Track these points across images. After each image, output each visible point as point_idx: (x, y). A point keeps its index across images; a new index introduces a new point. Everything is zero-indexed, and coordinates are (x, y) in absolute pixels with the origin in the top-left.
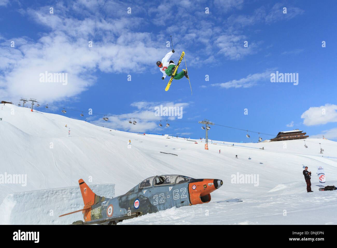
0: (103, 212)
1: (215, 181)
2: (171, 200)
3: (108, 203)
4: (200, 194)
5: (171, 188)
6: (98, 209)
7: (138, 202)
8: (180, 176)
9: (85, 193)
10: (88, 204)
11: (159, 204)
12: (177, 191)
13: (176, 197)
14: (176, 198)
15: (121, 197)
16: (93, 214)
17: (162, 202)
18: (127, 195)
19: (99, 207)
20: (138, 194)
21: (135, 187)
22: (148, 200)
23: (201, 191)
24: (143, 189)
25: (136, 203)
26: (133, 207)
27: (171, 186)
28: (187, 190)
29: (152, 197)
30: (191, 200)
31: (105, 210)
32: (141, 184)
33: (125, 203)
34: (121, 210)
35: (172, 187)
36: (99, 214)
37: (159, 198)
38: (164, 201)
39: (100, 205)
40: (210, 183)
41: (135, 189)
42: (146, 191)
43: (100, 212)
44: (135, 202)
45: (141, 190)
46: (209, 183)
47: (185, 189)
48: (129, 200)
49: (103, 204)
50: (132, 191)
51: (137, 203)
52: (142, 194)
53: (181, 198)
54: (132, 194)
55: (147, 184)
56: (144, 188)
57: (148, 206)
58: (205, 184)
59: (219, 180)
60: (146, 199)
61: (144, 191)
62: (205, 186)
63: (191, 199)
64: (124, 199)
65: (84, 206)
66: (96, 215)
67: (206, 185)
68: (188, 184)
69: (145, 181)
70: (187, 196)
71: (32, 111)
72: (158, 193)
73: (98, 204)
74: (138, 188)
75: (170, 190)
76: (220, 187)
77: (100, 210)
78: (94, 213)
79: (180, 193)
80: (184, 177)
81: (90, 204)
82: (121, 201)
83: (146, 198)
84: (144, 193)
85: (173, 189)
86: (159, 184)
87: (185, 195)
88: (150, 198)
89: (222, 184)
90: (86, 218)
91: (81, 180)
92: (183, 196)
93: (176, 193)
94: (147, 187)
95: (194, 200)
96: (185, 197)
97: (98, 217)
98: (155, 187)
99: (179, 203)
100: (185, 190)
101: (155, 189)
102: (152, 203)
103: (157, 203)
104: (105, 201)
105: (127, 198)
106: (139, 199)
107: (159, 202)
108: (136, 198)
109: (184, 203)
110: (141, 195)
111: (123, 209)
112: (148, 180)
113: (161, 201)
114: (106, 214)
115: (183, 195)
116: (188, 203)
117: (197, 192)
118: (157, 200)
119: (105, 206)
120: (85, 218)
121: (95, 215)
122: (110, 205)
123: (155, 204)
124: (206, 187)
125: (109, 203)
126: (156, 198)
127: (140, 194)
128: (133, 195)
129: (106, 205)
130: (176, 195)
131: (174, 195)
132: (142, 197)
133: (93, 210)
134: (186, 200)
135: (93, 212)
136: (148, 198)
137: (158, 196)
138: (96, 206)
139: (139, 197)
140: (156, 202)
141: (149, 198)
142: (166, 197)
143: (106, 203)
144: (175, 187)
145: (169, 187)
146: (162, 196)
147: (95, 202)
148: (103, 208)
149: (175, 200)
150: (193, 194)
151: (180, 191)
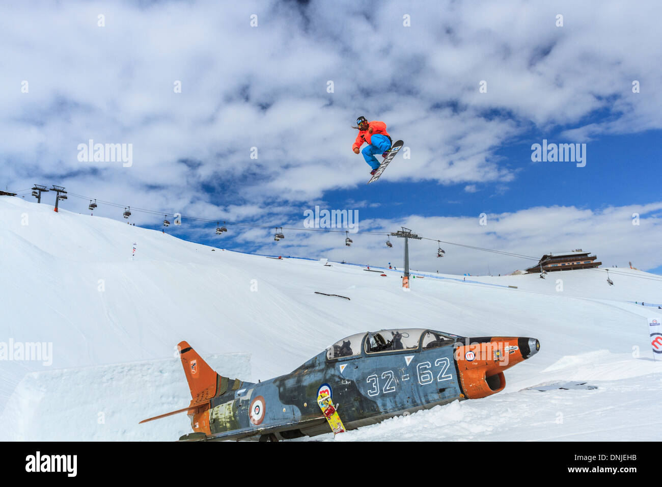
0: (239, 413)
1: (523, 342)
2: (413, 386)
3: (250, 393)
4: (484, 372)
5: (411, 360)
6: (228, 407)
7: (327, 391)
8: (428, 332)
9: (194, 371)
10: (201, 396)
11: (383, 396)
12: (427, 364)
13: (424, 378)
14: (426, 382)
16: (214, 416)
17: (389, 390)
19: (229, 403)
20: (326, 373)
21: (316, 358)
22: (353, 387)
23: (487, 364)
24: (337, 361)
27: (408, 353)
28: (453, 362)
29: (364, 379)
30: (463, 385)
31: (245, 409)
33: (296, 394)
34: (284, 409)
35: (412, 357)
36: (230, 418)
37: (382, 382)
38: (393, 389)
39: (231, 397)
41: (317, 362)
42: (345, 365)
43: (232, 413)
44: (321, 390)
45: (331, 364)
47: (446, 360)
48: (304, 387)
49: (239, 395)
50: (310, 366)
52: (337, 373)
53: (439, 381)
54: (310, 372)
55: (344, 350)
56: (340, 360)
57: (352, 400)
59: (533, 339)
60: (347, 383)
61: (341, 366)
63: (463, 383)
64: (290, 383)
65: (192, 399)
66: (224, 420)
68: (454, 348)
69: (341, 344)
70: (451, 377)
72: (379, 371)
73: (226, 395)
74: (325, 360)
75: (408, 363)
76: (533, 354)
77: (231, 409)
78: (216, 414)
79: (435, 371)
80: (437, 335)
81: (205, 396)
82: (285, 389)
83: (348, 381)
84: (342, 371)
85: (415, 361)
86: (377, 351)
87: (447, 374)
88: (357, 380)
89: (537, 349)
90: (198, 426)
91: (183, 344)
92: (443, 376)
93: (425, 369)
95: (471, 386)
96: (447, 378)
97: (228, 425)
98: (369, 356)
99: (432, 393)
100: (447, 363)
101: (369, 361)
102: (362, 392)
103: (375, 393)
104: (241, 388)
105: (299, 381)
106: (329, 384)
107: (381, 390)
108: (322, 381)
109: (447, 393)
110: (333, 376)
111: (290, 407)
112: (346, 341)
113: (387, 388)
114: (248, 416)
115: (441, 375)
116: (456, 392)
117: (477, 368)
118: (376, 385)
119: (244, 399)
120: (194, 427)
121: (220, 420)
122: (255, 397)
123: (371, 394)
125: (254, 394)
126: (373, 381)
127: (333, 373)
128: (312, 376)
129: (248, 397)
130: (424, 374)
131: (420, 375)
132: (337, 379)
133: (216, 408)
134: (452, 385)
135: (214, 414)
136: (352, 382)
137: (380, 377)
138: (222, 400)
139: (330, 378)
140: (374, 389)
141: (355, 381)
142: (400, 378)
143: (245, 393)
144: (421, 355)
145: (403, 357)
146: (389, 376)
147: (218, 391)
148: (241, 404)
149: (422, 386)
150: (467, 371)
151: (433, 365)
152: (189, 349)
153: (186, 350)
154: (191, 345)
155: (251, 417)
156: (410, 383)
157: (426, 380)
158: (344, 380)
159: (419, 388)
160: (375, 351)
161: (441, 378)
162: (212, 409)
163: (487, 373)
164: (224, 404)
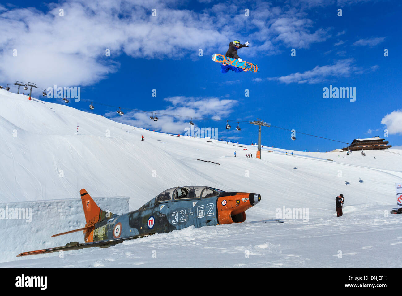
0: (108, 232)
1: (251, 196)
2: (194, 219)
3: (115, 220)
5: (195, 204)
6: (103, 228)
7: (152, 220)
8: (207, 188)
9: (88, 207)
10: (91, 222)
11: (179, 224)
12: (203, 207)
15: (132, 214)
17: (183, 220)
18: (140, 211)
19: (104, 226)
20: (153, 210)
21: (150, 201)
22: (165, 219)
23: (232, 208)
24: (160, 203)
25: (150, 222)
26: (147, 226)
27: (195, 200)
28: (215, 206)
29: (171, 214)
30: (219, 219)
31: (112, 230)
32: (159, 196)
33: (137, 221)
34: (131, 230)
35: (196, 202)
36: (104, 235)
37: (180, 216)
39: (105, 223)
40: (245, 198)
41: (151, 203)
42: (163, 206)
43: (105, 232)
44: (149, 220)
45: (157, 205)
46: (243, 198)
47: (212, 204)
48: (142, 218)
49: (109, 222)
50: (146, 206)
51: (151, 221)
52: (159, 210)
53: (207, 216)
54: (146, 209)
55: (166, 197)
57: (164, 225)
58: (238, 198)
59: (257, 194)
60: (163, 216)
61: (161, 206)
62: (238, 202)
63: (219, 217)
64: (135, 216)
65: (86, 224)
66: (100, 236)
67: (239, 200)
68: (217, 198)
69: (164, 193)
70: (214, 214)
71: (30, 99)
72: (179, 210)
73: (103, 222)
74: (154, 202)
75: (194, 206)
76: (257, 203)
77: (105, 230)
78: (97, 233)
79: (206, 210)
80: (213, 189)
81: (93, 222)
82: (132, 219)
83: (163, 215)
84: (161, 209)
85: (197, 205)
86: (180, 198)
87: (211, 212)
88: (168, 214)
89: (259, 200)
90: (87, 240)
91: (84, 190)
93: (201, 209)
95: (223, 219)
96: (211, 215)
97: (102, 239)
98: (176, 201)
99: (203, 223)
100: (212, 206)
101: (175, 203)
102: (170, 221)
103: (175, 222)
104: (111, 218)
105: (140, 214)
106: (154, 216)
107: (179, 221)
108: (151, 214)
109: (210, 223)
110: (157, 212)
111: (134, 229)
112: (168, 192)
113: (182, 220)
114: (112, 234)
115: (209, 213)
116: (215, 223)
117: (227, 209)
118: (176, 217)
119: (112, 224)
121: (98, 236)
122: (117, 223)
123: (174, 223)
124: (239, 203)
125: (117, 221)
126: (175, 215)
127: (157, 210)
128: (147, 211)
129: (113, 223)
131: (199, 213)
132: (158, 214)
133: (97, 229)
134: (213, 219)
135: (96, 232)
136: (165, 215)
137: (179, 213)
138: (101, 224)
139: (155, 213)
140: (175, 220)
141: (167, 215)
142: (188, 214)
143: (113, 221)
144: (201, 201)
145: (192, 202)
146: (183, 213)
147: (100, 219)
148: (109, 227)
149: (199, 219)
150: (222, 211)
151: (205, 207)
152: (86, 193)
153: (84, 194)
155: (114, 234)
156: (193, 217)
157: (201, 215)
158: (162, 214)
159: (197, 219)
160: (179, 198)
161: (208, 215)
162: (95, 230)
163: (232, 213)
164: (102, 227)
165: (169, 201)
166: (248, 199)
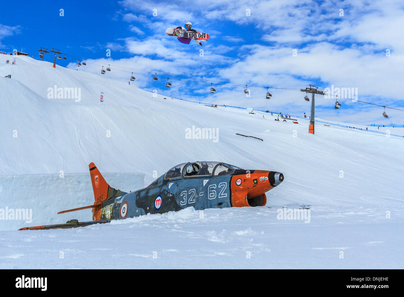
0: (115, 212)
1: (271, 175)
2: (205, 200)
3: (122, 199)
4: (247, 194)
5: (206, 182)
7: (160, 200)
8: (221, 164)
10: (99, 199)
11: (188, 205)
12: (215, 186)
13: (212, 195)
14: (212, 198)
15: (139, 192)
16: (103, 213)
17: (192, 202)
18: (148, 190)
19: (111, 205)
20: (161, 188)
21: (159, 178)
22: (173, 198)
23: (248, 188)
24: (169, 181)
25: (158, 202)
26: (154, 206)
27: (206, 178)
28: (229, 185)
29: (180, 194)
30: (232, 201)
31: (118, 210)
32: (168, 173)
33: (144, 201)
34: (137, 211)
35: (207, 181)
37: (189, 196)
38: (194, 201)
39: (113, 202)
40: (263, 177)
41: (159, 181)
42: (172, 184)
43: (112, 211)
44: (157, 200)
45: (166, 182)
46: (261, 177)
47: (225, 184)
48: (149, 196)
49: (117, 200)
50: (155, 184)
51: (158, 200)
52: (167, 189)
53: (219, 197)
54: (154, 187)
56: (170, 180)
57: (172, 207)
58: (256, 177)
59: (278, 173)
60: (170, 196)
61: (170, 184)
62: (255, 181)
63: (232, 200)
64: (143, 194)
65: (95, 201)
67: (256, 180)
68: (231, 176)
69: (174, 169)
70: (226, 195)
71: (54, 66)
72: (188, 189)
73: (111, 200)
74: (163, 180)
75: (204, 185)
76: (278, 184)
77: (112, 209)
78: (104, 212)
79: (218, 190)
80: (229, 166)
81: (101, 199)
82: (139, 198)
83: (171, 194)
84: (169, 187)
85: (208, 183)
86: (191, 175)
87: (224, 193)
88: (176, 194)
89: (281, 180)
90: (95, 219)
91: (92, 163)
92: (222, 195)
93: (213, 189)
94: (175, 178)
95: (237, 202)
96: (224, 196)
98: (185, 179)
99: (214, 205)
100: (225, 186)
101: (185, 181)
102: (178, 202)
103: (184, 203)
104: (120, 196)
105: (147, 193)
106: (162, 196)
107: (188, 202)
108: (158, 193)
110: (165, 190)
111: (140, 209)
113: (191, 200)
114: (119, 214)
115: (221, 193)
116: (228, 205)
117: (242, 190)
118: (185, 198)
119: (119, 203)
120: (93, 219)
121: (106, 216)
122: (124, 202)
123: (182, 203)
124: (257, 183)
125: (124, 200)
126: (184, 195)
127: (165, 188)
128: (154, 190)
129: (121, 202)
130: (212, 192)
131: (210, 193)
132: (166, 193)
133: (104, 208)
134: (226, 201)
136: (173, 195)
138: (108, 203)
139: (163, 192)
140: (183, 201)
141: (175, 195)
142: (198, 195)
144: (212, 180)
145: (203, 180)
146: (193, 193)
147: (108, 197)
148: (117, 206)
149: (210, 200)
150: (236, 192)
151: (217, 186)
152: (95, 168)
153: (93, 168)
154: (96, 166)
155: (121, 214)
156: (203, 198)
157: (212, 196)
158: (169, 193)
159: (208, 201)
160: (189, 176)
161: (220, 196)
162: (102, 209)
163: (248, 195)
164: (109, 206)
165: (178, 178)
166: (267, 178)
